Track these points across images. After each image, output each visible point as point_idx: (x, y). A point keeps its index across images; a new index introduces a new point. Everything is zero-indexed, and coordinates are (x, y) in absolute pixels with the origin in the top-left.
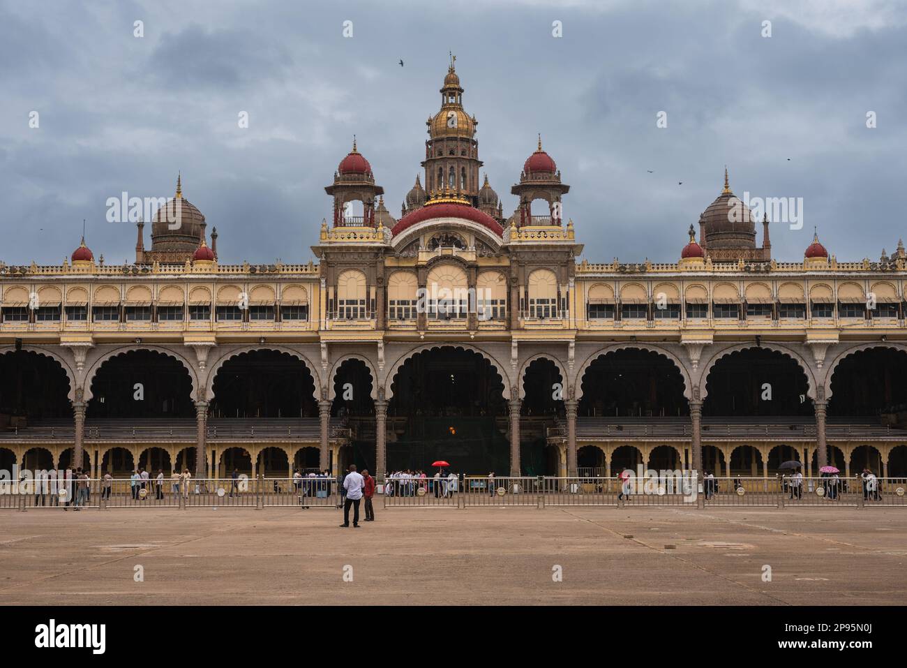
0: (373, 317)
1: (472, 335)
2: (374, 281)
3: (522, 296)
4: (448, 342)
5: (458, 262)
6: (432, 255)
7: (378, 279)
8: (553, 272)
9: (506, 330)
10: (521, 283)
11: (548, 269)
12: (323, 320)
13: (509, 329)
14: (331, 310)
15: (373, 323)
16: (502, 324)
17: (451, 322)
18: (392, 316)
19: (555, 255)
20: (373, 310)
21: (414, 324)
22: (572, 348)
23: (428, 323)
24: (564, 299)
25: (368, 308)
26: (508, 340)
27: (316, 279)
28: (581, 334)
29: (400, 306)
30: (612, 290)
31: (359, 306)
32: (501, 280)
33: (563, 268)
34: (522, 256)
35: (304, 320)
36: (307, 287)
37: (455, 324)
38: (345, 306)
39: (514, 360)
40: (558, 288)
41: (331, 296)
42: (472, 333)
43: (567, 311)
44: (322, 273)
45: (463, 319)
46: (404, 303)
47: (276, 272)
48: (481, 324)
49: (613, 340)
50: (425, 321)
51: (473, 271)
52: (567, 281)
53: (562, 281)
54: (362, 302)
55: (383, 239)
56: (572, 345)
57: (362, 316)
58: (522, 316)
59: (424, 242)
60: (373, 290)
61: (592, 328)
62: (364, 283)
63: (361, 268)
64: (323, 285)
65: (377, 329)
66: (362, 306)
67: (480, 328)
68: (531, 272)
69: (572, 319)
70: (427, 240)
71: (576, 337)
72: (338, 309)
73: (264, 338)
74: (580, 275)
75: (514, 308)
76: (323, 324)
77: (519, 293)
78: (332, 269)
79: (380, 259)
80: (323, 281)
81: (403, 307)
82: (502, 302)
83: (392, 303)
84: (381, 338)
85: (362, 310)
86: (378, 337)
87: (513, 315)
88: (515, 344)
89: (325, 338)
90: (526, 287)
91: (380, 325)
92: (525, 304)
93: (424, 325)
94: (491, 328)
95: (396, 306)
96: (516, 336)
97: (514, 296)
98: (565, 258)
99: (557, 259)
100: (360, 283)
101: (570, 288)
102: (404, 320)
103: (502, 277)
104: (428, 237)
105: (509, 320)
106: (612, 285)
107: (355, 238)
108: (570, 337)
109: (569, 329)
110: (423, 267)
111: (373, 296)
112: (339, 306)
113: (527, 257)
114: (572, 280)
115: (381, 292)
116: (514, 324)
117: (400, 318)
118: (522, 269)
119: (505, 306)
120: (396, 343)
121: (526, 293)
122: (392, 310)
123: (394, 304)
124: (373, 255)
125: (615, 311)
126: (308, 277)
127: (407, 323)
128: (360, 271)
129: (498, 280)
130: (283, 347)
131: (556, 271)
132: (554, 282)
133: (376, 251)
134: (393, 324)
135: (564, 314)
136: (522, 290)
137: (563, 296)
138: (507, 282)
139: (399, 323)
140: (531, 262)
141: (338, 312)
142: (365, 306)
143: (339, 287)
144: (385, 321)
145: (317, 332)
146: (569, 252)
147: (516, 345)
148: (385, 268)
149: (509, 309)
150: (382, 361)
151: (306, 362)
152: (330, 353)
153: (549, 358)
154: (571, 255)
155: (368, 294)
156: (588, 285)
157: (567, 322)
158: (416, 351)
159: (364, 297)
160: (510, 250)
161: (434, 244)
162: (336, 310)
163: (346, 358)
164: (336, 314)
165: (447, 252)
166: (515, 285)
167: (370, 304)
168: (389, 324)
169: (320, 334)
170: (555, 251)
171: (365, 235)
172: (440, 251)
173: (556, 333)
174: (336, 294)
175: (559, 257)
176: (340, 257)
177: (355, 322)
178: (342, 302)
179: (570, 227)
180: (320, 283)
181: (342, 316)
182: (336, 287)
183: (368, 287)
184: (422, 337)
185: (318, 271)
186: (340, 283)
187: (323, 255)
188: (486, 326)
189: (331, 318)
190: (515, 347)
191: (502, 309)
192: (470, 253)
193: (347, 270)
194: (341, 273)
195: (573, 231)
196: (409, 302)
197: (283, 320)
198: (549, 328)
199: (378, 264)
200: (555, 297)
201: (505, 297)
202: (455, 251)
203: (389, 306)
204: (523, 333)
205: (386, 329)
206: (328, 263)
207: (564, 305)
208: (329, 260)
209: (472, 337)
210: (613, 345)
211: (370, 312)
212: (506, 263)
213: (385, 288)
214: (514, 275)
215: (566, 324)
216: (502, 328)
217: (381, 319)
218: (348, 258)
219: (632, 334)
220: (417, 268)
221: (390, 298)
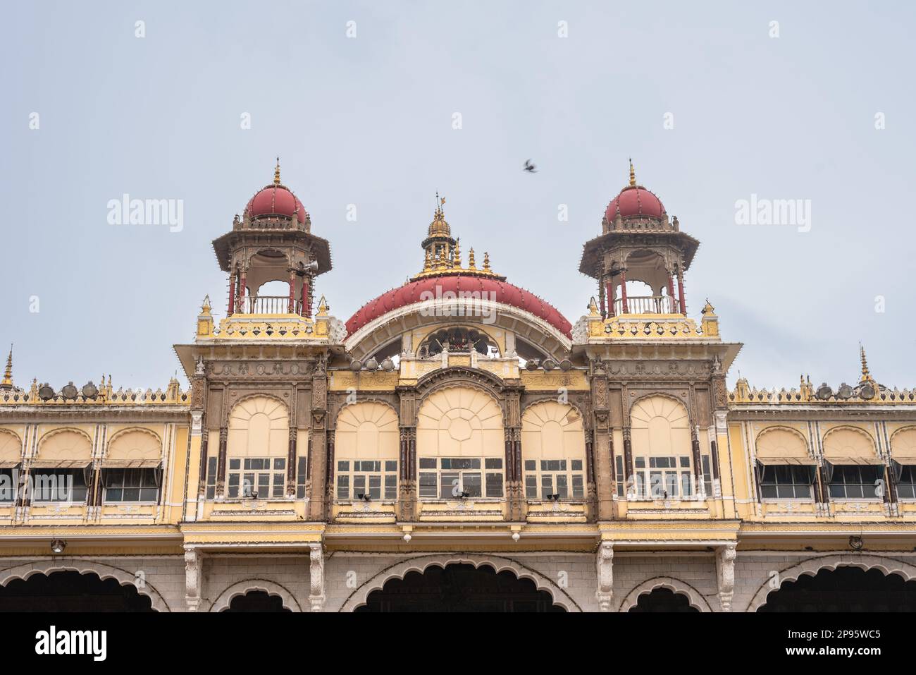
0: (301, 495)
1: (516, 531)
2: (305, 420)
3: (619, 451)
4: (462, 553)
5: (482, 380)
6: (428, 368)
7: (313, 413)
8: (681, 402)
9: (587, 523)
10: (616, 423)
11: (668, 397)
12: (192, 499)
13: (594, 519)
14: (212, 481)
15: (300, 507)
16: (579, 508)
17: (470, 505)
18: (343, 494)
19: (682, 368)
20: (301, 481)
21: (391, 509)
22: (728, 561)
23: (419, 507)
24: (706, 458)
25: (292, 476)
26: (592, 546)
27: (181, 415)
28: (748, 531)
29: (360, 473)
30: (803, 440)
31: (272, 472)
32: (571, 420)
33: (700, 394)
34: (615, 369)
35: (151, 503)
36: (164, 432)
37: (477, 508)
38: (242, 471)
39: (605, 590)
40: (693, 434)
41: (213, 452)
42: (516, 527)
43: (715, 483)
44: (196, 400)
45: (496, 499)
46: (368, 466)
47: (99, 401)
48: (533, 509)
49: (809, 549)
50: (414, 501)
51: (515, 398)
52: (710, 420)
53: (699, 419)
54: (279, 463)
55: (327, 334)
56: (731, 554)
57: (278, 492)
58: (621, 493)
59: (413, 342)
60: (303, 439)
61: (769, 519)
62: (284, 423)
63: (280, 394)
64: (197, 427)
65: (310, 520)
66: (279, 472)
67: (532, 518)
68: (635, 403)
69: (727, 497)
70: (417, 341)
71: (739, 537)
72: (227, 478)
73: (62, 543)
74: (736, 408)
75: (604, 474)
76: (191, 508)
77: (612, 443)
78: (217, 395)
79: (320, 373)
80: (197, 417)
81: (367, 474)
82: (577, 465)
83: (344, 466)
84: (318, 538)
85: (279, 479)
86: (311, 536)
87: (600, 490)
88: (607, 553)
89: (194, 538)
90: (626, 430)
91: (317, 510)
92: (626, 466)
93: (412, 510)
94: (556, 519)
95: (351, 474)
96: (611, 535)
97: (602, 449)
98: (704, 374)
99: (687, 375)
100: (275, 425)
101: (719, 433)
102: (367, 500)
103: (573, 414)
104: (421, 335)
105: (594, 502)
106: (803, 428)
107: (269, 333)
108: (725, 536)
109: (724, 520)
110: (410, 390)
111: (302, 451)
112: (229, 471)
113: (625, 372)
114: (722, 415)
115: (320, 440)
116: (605, 509)
117: (360, 496)
118: (616, 395)
119: (583, 472)
120: (350, 555)
121: (627, 445)
122: (344, 481)
123: (347, 469)
124: (305, 366)
125: (815, 484)
126: (167, 409)
127: (375, 506)
128: (277, 399)
129: (566, 421)
130: (105, 564)
131: (686, 399)
132: (684, 422)
133: (311, 359)
134: (345, 509)
135: (708, 489)
136: (618, 438)
137: (705, 450)
138: (585, 423)
139: (358, 507)
140: (633, 382)
141: (226, 484)
142: (285, 472)
143: (230, 433)
144: (327, 504)
145: (178, 527)
146: (710, 362)
147: (610, 554)
148: (329, 393)
149: (592, 477)
150: (317, 593)
151: (153, 597)
152: (205, 577)
153: (677, 588)
154: (717, 365)
155: (293, 445)
156: (753, 430)
157: (718, 503)
158: (392, 573)
159: (283, 453)
160: (591, 356)
161: (431, 347)
162: (222, 478)
163: (242, 590)
164: (221, 488)
165: (460, 361)
166: (603, 426)
167: (296, 467)
168: (336, 510)
169: (183, 529)
170: (682, 361)
171: (290, 328)
172: (444, 359)
173: (694, 526)
174: (223, 446)
175: (691, 372)
176: (236, 372)
177: (262, 505)
178: (235, 464)
179: (708, 314)
180: (190, 422)
181: (234, 492)
182: (223, 431)
183: (294, 430)
184: (407, 537)
185: (188, 401)
186: (234, 423)
187: (201, 365)
188: (545, 513)
189: (211, 495)
190: (606, 560)
191: (577, 481)
192: (507, 364)
193: (251, 397)
194: (238, 403)
195: (715, 321)
196: (378, 464)
197: (104, 502)
198: (680, 516)
199: (315, 383)
200: (688, 453)
201: (581, 455)
202: (474, 360)
203: (337, 473)
204: (625, 526)
205: (329, 521)
206: (210, 382)
207: (707, 470)
208: (212, 376)
209: (516, 536)
210: (812, 559)
211: (296, 483)
212: (582, 384)
213: (329, 434)
214: (601, 406)
215: (716, 510)
216: (579, 519)
217: (318, 497)
218: (253, 372)
219: (855, 531)
220: (398, 392)
221: (339, 456)
